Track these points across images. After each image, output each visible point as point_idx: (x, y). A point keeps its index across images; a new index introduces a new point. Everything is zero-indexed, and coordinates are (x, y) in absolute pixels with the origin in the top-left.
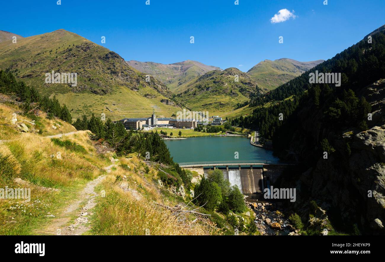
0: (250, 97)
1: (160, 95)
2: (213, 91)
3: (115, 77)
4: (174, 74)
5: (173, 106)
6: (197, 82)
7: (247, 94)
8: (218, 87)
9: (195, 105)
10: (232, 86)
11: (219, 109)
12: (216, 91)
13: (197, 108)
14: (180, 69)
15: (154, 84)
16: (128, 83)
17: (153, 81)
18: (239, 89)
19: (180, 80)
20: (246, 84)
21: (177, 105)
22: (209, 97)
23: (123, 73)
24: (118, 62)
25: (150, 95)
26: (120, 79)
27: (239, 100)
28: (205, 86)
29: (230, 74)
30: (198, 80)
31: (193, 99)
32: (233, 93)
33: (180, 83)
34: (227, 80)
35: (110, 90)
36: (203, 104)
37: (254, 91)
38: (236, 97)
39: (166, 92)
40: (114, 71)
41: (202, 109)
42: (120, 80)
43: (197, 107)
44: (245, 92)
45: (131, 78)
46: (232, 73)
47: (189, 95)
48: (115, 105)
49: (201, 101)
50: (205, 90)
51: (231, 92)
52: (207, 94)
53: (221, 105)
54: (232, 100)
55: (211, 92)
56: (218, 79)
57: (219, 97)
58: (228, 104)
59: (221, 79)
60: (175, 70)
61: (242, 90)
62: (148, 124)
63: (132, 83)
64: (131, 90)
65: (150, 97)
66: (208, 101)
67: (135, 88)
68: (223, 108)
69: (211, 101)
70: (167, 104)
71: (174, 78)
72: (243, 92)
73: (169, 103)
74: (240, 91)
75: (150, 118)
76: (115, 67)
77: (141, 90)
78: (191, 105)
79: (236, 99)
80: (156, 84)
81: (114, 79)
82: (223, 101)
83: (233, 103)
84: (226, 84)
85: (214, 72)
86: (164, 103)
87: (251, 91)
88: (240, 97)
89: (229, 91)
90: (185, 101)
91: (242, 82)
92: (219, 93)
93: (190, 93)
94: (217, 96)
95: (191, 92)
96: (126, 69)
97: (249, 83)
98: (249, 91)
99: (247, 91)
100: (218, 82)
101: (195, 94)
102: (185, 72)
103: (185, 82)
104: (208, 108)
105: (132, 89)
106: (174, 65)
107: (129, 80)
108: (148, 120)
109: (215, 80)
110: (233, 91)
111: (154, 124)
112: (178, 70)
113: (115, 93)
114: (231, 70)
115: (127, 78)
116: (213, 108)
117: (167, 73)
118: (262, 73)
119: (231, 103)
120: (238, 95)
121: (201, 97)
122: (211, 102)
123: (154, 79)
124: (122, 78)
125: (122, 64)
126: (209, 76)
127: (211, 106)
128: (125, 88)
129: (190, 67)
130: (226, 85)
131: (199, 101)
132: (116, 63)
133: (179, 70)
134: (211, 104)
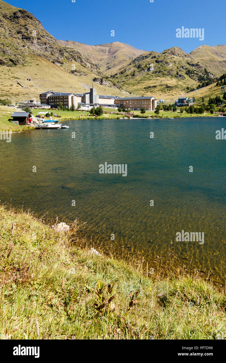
0: (199, 81)
1: (91, 73)
2: (156, 72)
3: (29, 44)
4: (101, 57)
5: (109, 86)
6: (131, 64)
7: (194, 77)
8: (161, 68)
9: (135, 87)
10: (178, 67)
11: (166, 92)
12: (160, 72)
13: (138, 92)
14: (107, 51)
15: (82, 61)
16: (48, 54)
17: (80, 57)
18: (185, 71)
19: (108, 64)
20: (193, 65)
21: (115, 85)
22: (151, 78)
23: (39, 40)
24: (32, 24)
25: (79, 72)
26: (36, 48)
27: (186, 83)
28: (146, 65)
29: (174, 55)
30: (131, 62)
31: (132, 81)
32: (179, 75)
33: (108, 67)
34: (172, 60)
35: (22, 61)
36: (145, 87)
37: (203, 74)
38: (183, 80)
39: (96, 72)
40: (27, 36)
41: (144, 92)
42: (36, 50)
43: (138, 90)
44: (193, 75)
45: (51, 47)
46: (176, 52)
47: (126, 76)
48: (30, 80)
49: (142, 83)
50: (146, 70)
51: (177, 73)
52: (148, 76)
53: (168, 87)
54: (180, 83)
55: (153, 73)
56: (161, 58)
57: (163, 79)
58: (176, 87)
59: (164, 58)
60: (101, 53)
61: (189, 73)
62: (85, 103)
63: (53, 55)
64: (52, 64)
65: (78, 74)
66: (151, 83)
67: (57, 61)
68: (171, 91)
69: (155, 83)
70: (101, 84)
71: (101, 62)
72: (190, 75)
73: (104, 82)
74: (186, 73)
75: (88, 93)
76: (27, 30)
77: (66, 65)
78: (130, 87)
79: (183, 82)
80: (83, 61)
81: (28, 47)
82: (169, 83)
83: (181, 86)
84: (171, 64)
85: (151, 54)
86: (97, 82)
87: (200, 74)
88: (187, 80)
89: (175, 73)
90: (122, 83)
91: (188, 63)
92: (163, 74)
93: (127, 74)
94: (161, 77)
95: (128, 72)
96: (44, 35)
97: (197, 65)
98: (197, 74)
99: (195, 73)
100: (162, 62)
101: (133, 75)
102: (114, 55)
103: (114, 66)
104: (152, 92)
105: (54, 63)
106: (101, 47)
107: (49, 49)
108: (84, 96)
109: (158, 59)
110: (180, 73)
111: (94, 102)
112: (105, 52)
113: (30, 64)
114: (174, 49)
115: (46, 48)
116: (159, 91)
117: (92, 56)
118: (202, 58)
119: (180, 86)
120: (185, 78)
121: (141, 79)
122: (155, 85)
123: (81, 55)
124: (39, 47)
125: (38, 27)
126: (144, 58)
127: (156, 89)
128: (44, 60)
129: (119, 50)
130: (171, 66)
131: (139, 83)
132: (29, 25)
133: (107, 53)
134: (155, 87)
